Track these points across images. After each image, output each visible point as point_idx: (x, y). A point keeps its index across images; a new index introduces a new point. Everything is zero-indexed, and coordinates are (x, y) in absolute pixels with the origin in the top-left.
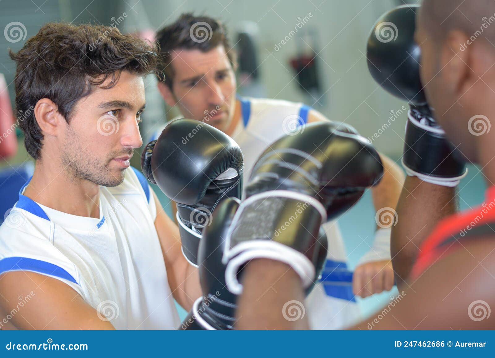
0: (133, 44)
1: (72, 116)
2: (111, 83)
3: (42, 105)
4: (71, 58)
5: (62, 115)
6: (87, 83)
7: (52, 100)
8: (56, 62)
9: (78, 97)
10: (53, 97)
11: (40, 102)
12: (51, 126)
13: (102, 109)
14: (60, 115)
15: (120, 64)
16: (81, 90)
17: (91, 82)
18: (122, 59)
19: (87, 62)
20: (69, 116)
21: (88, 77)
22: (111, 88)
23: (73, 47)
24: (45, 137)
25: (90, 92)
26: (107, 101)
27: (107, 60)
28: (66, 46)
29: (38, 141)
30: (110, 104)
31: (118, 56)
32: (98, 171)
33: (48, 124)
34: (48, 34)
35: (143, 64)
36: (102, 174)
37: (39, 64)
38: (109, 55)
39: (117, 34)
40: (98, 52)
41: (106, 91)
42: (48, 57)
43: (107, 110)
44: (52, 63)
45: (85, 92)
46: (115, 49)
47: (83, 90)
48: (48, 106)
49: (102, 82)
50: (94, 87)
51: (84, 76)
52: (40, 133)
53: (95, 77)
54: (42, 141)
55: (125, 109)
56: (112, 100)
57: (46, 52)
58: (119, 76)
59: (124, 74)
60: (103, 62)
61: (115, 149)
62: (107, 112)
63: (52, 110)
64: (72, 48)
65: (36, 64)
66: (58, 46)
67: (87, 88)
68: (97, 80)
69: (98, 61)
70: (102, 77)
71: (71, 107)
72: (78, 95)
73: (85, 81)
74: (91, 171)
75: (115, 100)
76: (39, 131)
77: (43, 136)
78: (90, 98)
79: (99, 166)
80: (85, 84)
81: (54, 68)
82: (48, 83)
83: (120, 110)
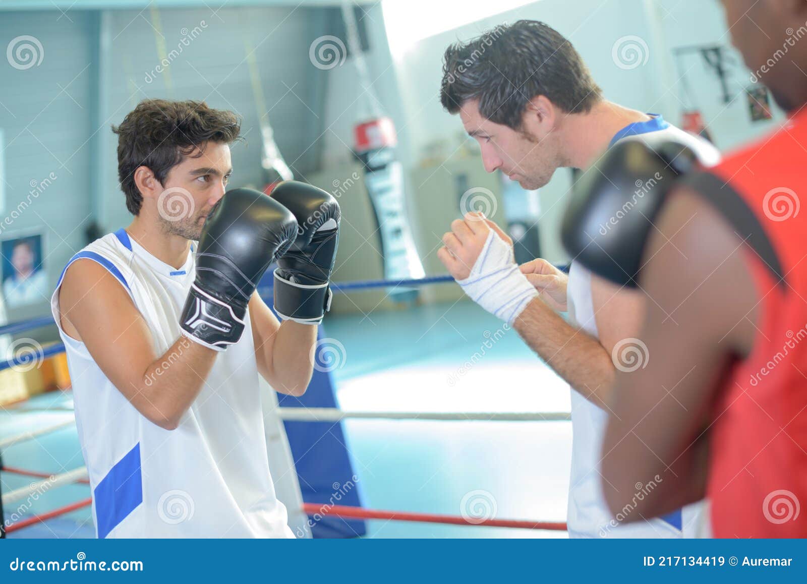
0: (218, 117)
1: (167, 181)
2: (200, 152)
3: (140, 172)
4: (164, 132)
5: (158, 180)
6: (179, 152)
7: (148, 167)
8: (151, 136)
9: (171, 165)
10: (150, 165)
11: (139, 169)
12: (149, 190)
13: (191, 176)
14: (156, 181)
15: (207, 136)
16: (173, 159)
17: (182, 152)
18: (208, 131)
19: (179, 135)
20: (164, 181)
21: (179, 148)
22: (199, 157)
23: (165, 122)
24: (145, 199)
25: (181, 161)
26: (196, 169)
27: (195, 133)
28: (160, 122)
29: (138, 203)
30: (198, 172)
31: (204, 129)
32: (190, 227)
33: (147, 188)
34: (144, 110)
35: (227, 135)
36: (194, 229)
37: (138, 137)
38: (197, 128)
39: (204, 108)
40: (187, 127)
41: (195, 160)
42: (145, 131)
43: (197, 176)
44: (148, 136)
45: (177, 161)
46: (202, 123)
47: (175, 158)
48: (145, 173)
49: (191, 152)
50: (184, 157)
51: (176, 147)
52: (140, 195)
53: (186, 147)
54: (141, 203)
55: (212, 175)
56: (201, 167)
57: (143, 127)
58: (206, 146)
59: (210, 144)
60: (191, 135)
61: (203, 209)
62: (198, 178)
63: (150, 176)
64: (165, 124)
65: (135, 138)
66: (153, 121)
67: (178, 158)
68: (187, 150)
69: (187, 134)
70: (191, 148)
71: (166, 173)
72: (171, 162)
73: (177, 151)
74: (184, 227)
75: (202, 167)
76: (139, 194)
77: (142, 199)
78: (182, 166)
79: (191, 223)
80: (177, 154)
81: (150, 140)
82: (145, 154)
83: (208, 176)
